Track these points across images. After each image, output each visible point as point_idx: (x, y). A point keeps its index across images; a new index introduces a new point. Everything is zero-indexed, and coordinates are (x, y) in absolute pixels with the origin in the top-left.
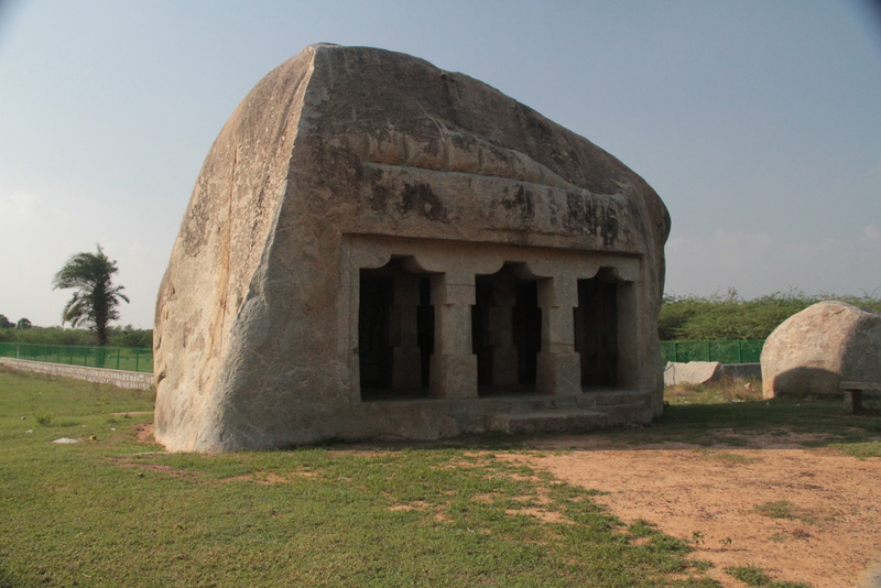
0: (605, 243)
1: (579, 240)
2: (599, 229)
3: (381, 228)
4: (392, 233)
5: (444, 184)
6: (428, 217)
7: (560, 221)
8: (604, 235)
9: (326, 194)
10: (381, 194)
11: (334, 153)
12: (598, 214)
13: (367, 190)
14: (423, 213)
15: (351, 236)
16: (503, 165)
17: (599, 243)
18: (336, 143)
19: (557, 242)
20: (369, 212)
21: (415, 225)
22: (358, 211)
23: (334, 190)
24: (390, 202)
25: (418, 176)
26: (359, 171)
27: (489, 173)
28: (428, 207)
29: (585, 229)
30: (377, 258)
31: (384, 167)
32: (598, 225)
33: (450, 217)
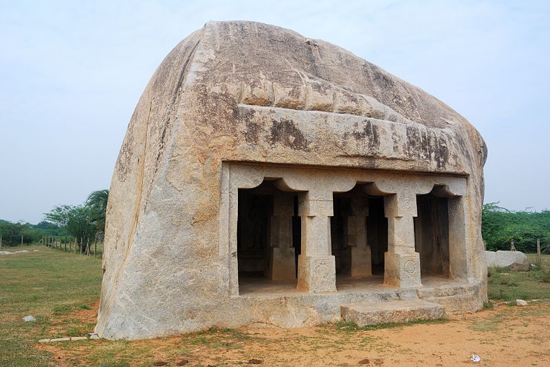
0: (439, 166)
1: (417, 165)
2: (433, 155)
3: (256, 156)
4: (263, 160)
5: (304, 120)
6: (291, 146)
7: (401, 149)
8: (437, 159)
9: (209, 130)
10: (254, 129)
11: (216, 98)
12: (432, 143)
13: (242, 127)
14: (288, 144)
15: (230, 164)
16: (353, 105)
17: (433, 166)
18: (217, 90)
19: (399, 166)
20: (244, 144)
21: (281, 153)
22: (235, 143)
23: (216, 127)
24: (261, 135)
25: (283, 114)
26: (236, 112)
27: (343, 111)
28: (292, 139)
29: (422, 155)
30: (252, 181)
31: (255, 107)
32: (432, 151)
33: (310, 146)
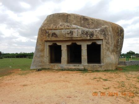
1: (84, 38)
2: (89, 35)
3: (49, 39)
5: (57, 32)
6: (55, 37)
7: (79, 35)
9: (42, 36)
11: (43, 30)
13: (47, 35)
14: (54, 37)
16: (68, 27)
18: (43, 29)
19: (78, 39)
20: (47, 38)
21: (54, 39)
22: (46, 38)
23: (43, 35)
24: (50, 36)
26: (46, 32)
27: (66, 29)
29: (85, 36)
31: (50, 31)
32: (88, 35)
33: (59, 37)
